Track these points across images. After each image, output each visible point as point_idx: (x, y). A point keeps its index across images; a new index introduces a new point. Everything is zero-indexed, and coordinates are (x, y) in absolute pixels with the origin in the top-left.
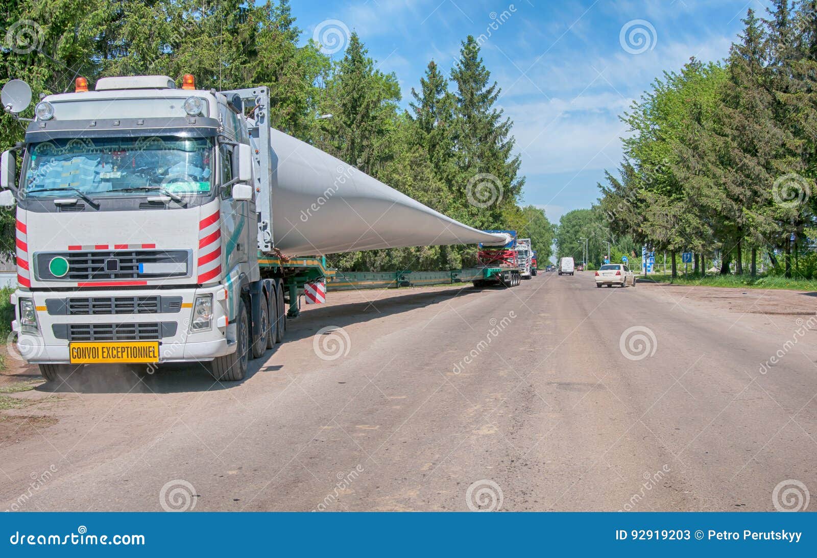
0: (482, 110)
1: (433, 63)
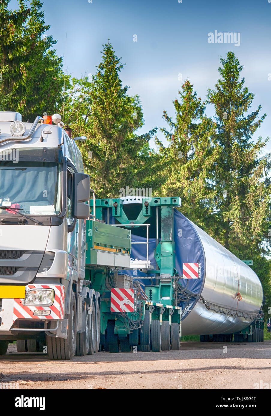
0: (244, 138)
1: (188, 83)
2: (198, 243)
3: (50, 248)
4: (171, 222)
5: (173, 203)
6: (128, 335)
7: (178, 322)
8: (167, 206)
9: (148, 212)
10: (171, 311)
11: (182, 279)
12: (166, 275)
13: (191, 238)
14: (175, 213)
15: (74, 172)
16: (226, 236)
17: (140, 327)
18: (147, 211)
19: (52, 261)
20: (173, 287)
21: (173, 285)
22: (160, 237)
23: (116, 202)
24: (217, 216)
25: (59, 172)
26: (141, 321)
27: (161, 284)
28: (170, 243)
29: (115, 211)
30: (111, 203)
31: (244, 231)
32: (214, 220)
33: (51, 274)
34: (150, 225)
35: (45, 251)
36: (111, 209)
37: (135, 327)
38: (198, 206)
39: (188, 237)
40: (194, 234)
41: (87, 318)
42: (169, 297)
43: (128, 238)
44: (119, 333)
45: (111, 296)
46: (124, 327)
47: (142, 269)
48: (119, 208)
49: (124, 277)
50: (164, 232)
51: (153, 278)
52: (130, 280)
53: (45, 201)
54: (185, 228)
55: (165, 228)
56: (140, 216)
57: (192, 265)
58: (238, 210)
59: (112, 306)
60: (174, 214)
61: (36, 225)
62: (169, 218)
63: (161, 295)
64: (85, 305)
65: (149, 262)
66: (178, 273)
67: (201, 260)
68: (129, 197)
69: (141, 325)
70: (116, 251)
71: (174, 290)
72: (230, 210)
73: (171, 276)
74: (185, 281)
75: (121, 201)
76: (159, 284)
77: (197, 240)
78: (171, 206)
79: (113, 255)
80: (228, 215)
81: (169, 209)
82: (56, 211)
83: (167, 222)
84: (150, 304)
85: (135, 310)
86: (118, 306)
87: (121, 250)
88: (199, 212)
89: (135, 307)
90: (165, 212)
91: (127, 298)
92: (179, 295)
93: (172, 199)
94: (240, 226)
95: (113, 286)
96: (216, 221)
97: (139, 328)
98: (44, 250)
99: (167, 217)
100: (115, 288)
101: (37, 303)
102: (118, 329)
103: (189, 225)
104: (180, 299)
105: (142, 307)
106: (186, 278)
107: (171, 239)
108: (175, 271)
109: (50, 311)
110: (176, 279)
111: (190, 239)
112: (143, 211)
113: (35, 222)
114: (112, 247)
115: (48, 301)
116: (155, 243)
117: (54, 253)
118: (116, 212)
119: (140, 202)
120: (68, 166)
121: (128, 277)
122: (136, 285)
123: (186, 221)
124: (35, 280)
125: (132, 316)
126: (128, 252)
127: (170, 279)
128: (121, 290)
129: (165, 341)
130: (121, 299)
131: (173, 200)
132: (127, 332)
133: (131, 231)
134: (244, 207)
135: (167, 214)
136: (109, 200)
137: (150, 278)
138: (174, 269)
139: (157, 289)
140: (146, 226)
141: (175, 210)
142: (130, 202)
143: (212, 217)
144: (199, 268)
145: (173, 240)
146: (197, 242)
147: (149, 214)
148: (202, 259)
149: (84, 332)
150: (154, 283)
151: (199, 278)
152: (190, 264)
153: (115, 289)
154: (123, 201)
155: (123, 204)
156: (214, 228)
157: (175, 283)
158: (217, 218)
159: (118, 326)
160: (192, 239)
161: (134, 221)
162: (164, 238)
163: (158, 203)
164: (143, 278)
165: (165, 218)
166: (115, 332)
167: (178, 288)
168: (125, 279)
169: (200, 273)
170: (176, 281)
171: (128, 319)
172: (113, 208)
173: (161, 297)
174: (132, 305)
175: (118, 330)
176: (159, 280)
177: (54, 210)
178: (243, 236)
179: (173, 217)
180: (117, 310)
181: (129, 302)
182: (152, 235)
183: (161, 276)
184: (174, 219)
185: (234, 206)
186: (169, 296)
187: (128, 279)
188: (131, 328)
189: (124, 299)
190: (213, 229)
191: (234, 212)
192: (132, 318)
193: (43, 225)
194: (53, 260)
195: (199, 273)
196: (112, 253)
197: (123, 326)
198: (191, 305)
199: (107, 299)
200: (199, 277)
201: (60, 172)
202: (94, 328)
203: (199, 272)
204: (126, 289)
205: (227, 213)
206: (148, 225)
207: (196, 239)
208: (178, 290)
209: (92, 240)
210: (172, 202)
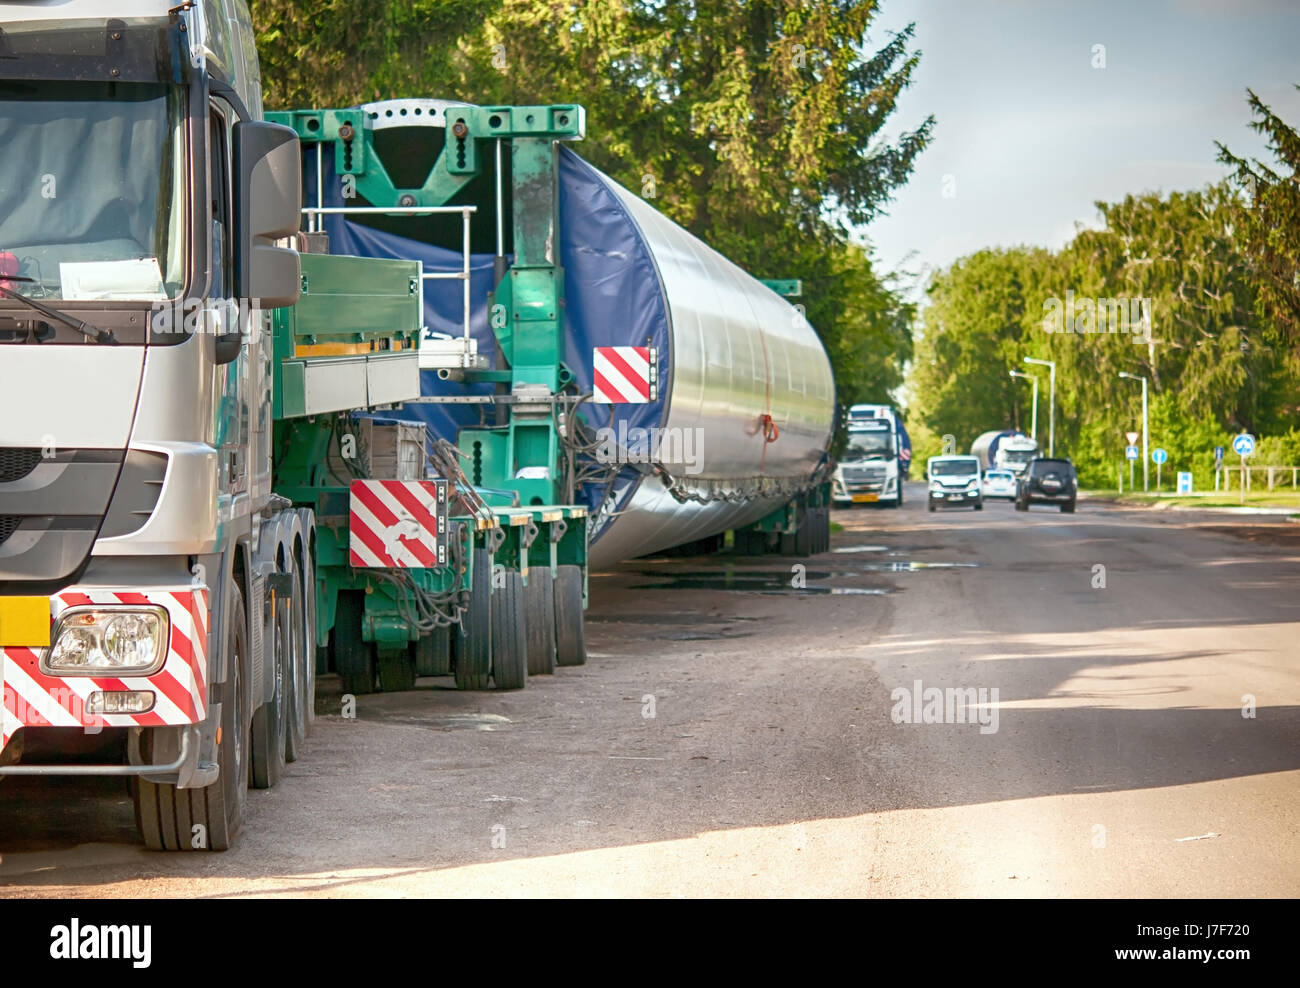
2: (646, 270)
3: (145, 440)
4: (548, 195)
5: (559, 128)
6: (413, 645)
7: (579, 560)
8: (535, 139)
9: (466, 160)
10: (557, 528)
11: (592, 405)
12: (534, 387)
13: (621, 253)
14: (565, 161)
15: (235, 119)
16: (702, 186)
17: (458, 619)
18: (461, 156)
19: (154, 488)
20: (557, 432)
21: (558, 424)
22: (509, 248)
23: (348, 123)
24: (671, 119)
25: (175, 122)
26: (460, 595)
27: (514, 423)
28: (547, 272)
29: (344, 154)
30: (331, 125)
31: (764, 170)
32: (662, 131)
33: (153, 544)
34: (474, 209)
35: (126, 449)
36: (329, 147)
37: (437, 616)
38: (607, 82)
39: (612, 250)
40: (633, 240)
41: (279, 643)
42: (543, 469)
43: (412, 291)
44: (379, 637)
45: (352, 507)
46: (399, 618)
47: (449, 372)
48: (360, 146)
49: (396, 431)
50: (524, 232)
51: (487, 399)
52: (415, 439)
53: (121, 241)
54: (598, 217)
55: (527, 218)
56: (437, 172)
57: (627, 353)
58: (744, 98)
59: (357, 545)
60: (562, 167)
61: (89, 344)
62: (542, 180)
63: (515, 460)
64: (274, 600)
65: (474, 344)
66: (575, 380)
67: (657, 331)
68: (395, 105)
69: (460, 609)
70: (372, 348)
71: (562, 444)
72: (716, 96)
73: (552, 394)
74: (600, 410)
75: (366, 119)
76: (508, 421)
77: (643, 262)
78: (549, 139)
79: (361, 366)
80: (709, 115)
81: (543, 150)
82: (168, 280)
83: (536, 196)
84: (491, 526)
85: (442, 559)
86: (377, 546)
87: (387, 341)
88: (609, 105)
89: (442, 550)
90: (528, 160)
91: (410, 516)
92: (581, 462)
93: (553, 111)
94: (751, 151)
95: (355, 469)
96: (667, 137)
97: (453, 619)
98: (124, 447)
99: (536, 177)
100: (365, 477)
101: (98, 664)
102: (378, 624)
103: (614, 207)
104: (584, 473)
105: (464, 540)
106: (606, 400)
107: (549, 257)
108: (564, 375)
109: (154, 693)
110: (571, 405)
111: (617, 257)
112: (448, 155)
113: (83, 333)
114: (356, 338)
115: (145, 651)
116: (492, 270)
117: (165, 456)
118: (348, 158)
119: (438, 121)
120: (212, 93)
121: (410, 430)
122: (441, 458)
123: (604, 194)
124: (88, 569)
125: (427, 575)
126: (413, 342)
127: (549, 404)
128: (386, 484)
129: (538, 642)
130: (389, 519)
131: (557, 115)
132: (410, 634)
133: (420, 262)
134: (764, 86)
135: (535, 169)
136: (322, 115)
137: (475, 399)
138: (562, 367)
139: (501, 438)
140: (460, 215)
141: (561, 151)
142: (398, 121)
143: (653, 119)
144: (651, 365)
145: (559, 260)
146: (643, 266)
147: (470, 164)
148: (660, 330)
149: (269, 704)
150: (492, 418)
151: (652, 402)
152: (618, 350)
153: (367, 482)
154: (375, 116)
155: (375, 128)
156: (661, 158)
157: (567, 418)
158: (671, 124)
159: (378, 614)
160: (624, 256)
161: (414, 192)
162: (526, 253)
163: (503, 128)
164: (449, 400)
165: (528, 181)
166: (366, 636)
167: (577, 433)
168: (399, 440)
169: (655, 383)
170: (569, 412)
171: (412, 588)
172: (337, 147)
173: (517, 469)
174: (429, 541)
175: (376, 627)
176: (508, 408)
177: (160, 278)
178: (761, 187)
179: (557, 177)
180: (372, 561)
181: (417, 530)
182: (483, 243)
183: (514, 394)
184: (562, 184)
185: (731, 84)
186: (545, 464)
187: (409, 438)
188: (424, 622)
189: (398, 521)
190: (658, 161)
191: (728, 104)
192: (429, 581)
193: (116, 344)
194: (161, 485)
195: (652, 383)
196: (353, 360)
197: (395, 613)
198: (620, 494)
199: (337, 520)
200: (653, 396)
201: (178, 120)
202: (298, 657)
203: (653, 379)
204: (405, 484)
205: (708, 106)
206: (467, 210)
207: (638, 257)
208: (576, 443)
209: (287, 327)
210: (552, 124)
